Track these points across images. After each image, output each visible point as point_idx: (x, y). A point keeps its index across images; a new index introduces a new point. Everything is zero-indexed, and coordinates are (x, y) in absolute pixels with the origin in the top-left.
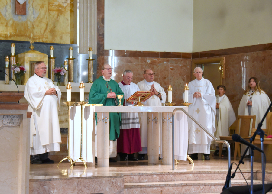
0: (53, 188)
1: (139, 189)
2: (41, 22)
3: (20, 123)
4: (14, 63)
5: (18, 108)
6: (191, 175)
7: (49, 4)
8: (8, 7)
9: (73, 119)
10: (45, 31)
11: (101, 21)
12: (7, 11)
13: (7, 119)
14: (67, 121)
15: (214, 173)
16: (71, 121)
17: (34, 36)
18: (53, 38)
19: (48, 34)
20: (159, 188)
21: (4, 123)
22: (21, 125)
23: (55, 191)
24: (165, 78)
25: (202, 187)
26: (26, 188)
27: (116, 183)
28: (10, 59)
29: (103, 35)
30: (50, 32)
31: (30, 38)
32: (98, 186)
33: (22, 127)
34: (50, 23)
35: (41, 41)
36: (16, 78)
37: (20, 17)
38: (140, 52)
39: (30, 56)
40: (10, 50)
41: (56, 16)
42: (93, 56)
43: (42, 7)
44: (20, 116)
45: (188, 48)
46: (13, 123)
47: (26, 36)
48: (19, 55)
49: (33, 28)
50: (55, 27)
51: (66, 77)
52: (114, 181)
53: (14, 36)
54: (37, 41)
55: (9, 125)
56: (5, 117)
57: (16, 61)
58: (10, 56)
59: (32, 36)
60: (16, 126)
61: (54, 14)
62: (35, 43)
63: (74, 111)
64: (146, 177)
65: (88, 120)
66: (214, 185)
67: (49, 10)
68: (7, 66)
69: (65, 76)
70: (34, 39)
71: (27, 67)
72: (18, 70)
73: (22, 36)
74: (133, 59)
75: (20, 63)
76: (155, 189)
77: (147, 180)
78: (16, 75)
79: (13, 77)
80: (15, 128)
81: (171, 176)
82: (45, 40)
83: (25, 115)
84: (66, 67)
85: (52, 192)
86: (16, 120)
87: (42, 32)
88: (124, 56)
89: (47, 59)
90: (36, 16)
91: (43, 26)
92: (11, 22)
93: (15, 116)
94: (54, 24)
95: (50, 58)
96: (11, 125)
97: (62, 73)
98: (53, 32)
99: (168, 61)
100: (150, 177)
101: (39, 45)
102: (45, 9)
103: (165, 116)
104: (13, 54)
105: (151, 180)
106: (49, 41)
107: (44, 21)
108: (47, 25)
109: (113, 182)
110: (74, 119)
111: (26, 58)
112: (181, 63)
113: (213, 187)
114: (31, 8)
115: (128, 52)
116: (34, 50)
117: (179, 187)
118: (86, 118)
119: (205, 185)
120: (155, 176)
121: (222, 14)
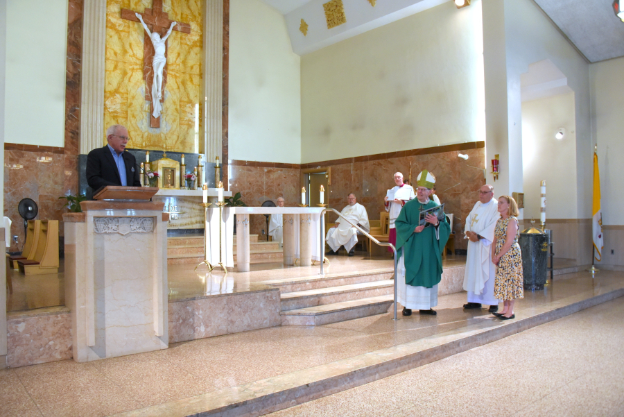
0: (198, 309)
1: (296, 301)
2: (173, 134)
3: (153, 229)
4: (148, 169)
5: (150, 208)
6: (342, 280)
7: (180, 118)
8: (144, 120)
9: (209, 221)
10: (176, 142)
11: (226, 135)
12: (143, 124)
13: (136, 222)
14: (203, 222)
15: (363, 275)
16: (207, 223)
17: (166, 146)
18: (184, 149)
19: (179, 145)
20: (316, 298)
21: (133, 228)
22: (155, 231)
23: (201, 312)
24: (279, 185)
25: (357, 293)
26: (164, 312)
27: (271, 297)
28: (144, 166)
29: (227, 146)
30: (181, 143)
31: (163, 148)
32: (251, 303)
33: (156, 233)
34: (181, 135)
35: (173, 151)
36: (150, 183)
37: (155, 130)
38: (259, 162)
39: (163, 163)
40: (145, 158)
41: (186, 129)
42: (220, 164)
43: (174, 121)
44: (154, 219)
45: (297, 160)
46: (144, 228)
47: (159, 146)
48: (153, 163)
49: (166, 139)
50: (185, 139)
51: (196, 182)
52: (269, 295)
53: (149, 146)
54: (170, 151)
55: (138, 231)
56: (133, 220)
57: (151, 168)
58: (145, 163)
59: (164, 146)
60: (148, 233)
61: (185, 127)
62: (167, 152)
63: (210, 212)
64: (299, 285)
65: (227, 222)
66: (368, 290)
67: (180, 124)
68: (142, 172)
69: (194, 181)
70: (166, 149)
71: (160, 173)
72: (152, 175)
73: (156, 146)
74: (252, 168)
75: (154, 169)
76: (312, 299)
77: (300, 289)
78: (150, 180)
79: (148, 182)
80: (146, 236)
81: (324, 282)
82: (176, 150)
83: (160, 217)
84: (196, 173)
85: (197, 313)
86: (148, 224)
87: (174, 142)
88: (245, 165)
89: (179, 165)
90: (169, 129)
91: (175, 137)
92: (146, 134)
93: (147, 219)
94: (185, 136)
95: (181, 165)
96: (141, 230)
97: (192, 179)
98: (183, 143)
99: (281, 170)
100: (303, 285)
101: (171, 154)
102: (176, 123)
103: (303, 217)
104: (148, 161)
105: (304, 288)
106: (180, 150)
107: (176, 133)
108: (178, 137)
109: (268, 297)
110: (211, 221)
111: (159, 164)
112: (292, 172)
113: (367, 292)
114: (164, 122)
115: (248, 162)
116: (167, 157)
117: (335, 296)
118: (225, 221)
119: (360, 291)
120: (308, 284)
121: (327, 132)
